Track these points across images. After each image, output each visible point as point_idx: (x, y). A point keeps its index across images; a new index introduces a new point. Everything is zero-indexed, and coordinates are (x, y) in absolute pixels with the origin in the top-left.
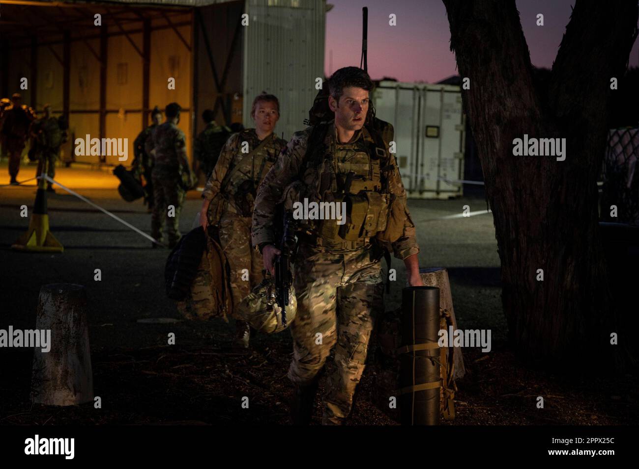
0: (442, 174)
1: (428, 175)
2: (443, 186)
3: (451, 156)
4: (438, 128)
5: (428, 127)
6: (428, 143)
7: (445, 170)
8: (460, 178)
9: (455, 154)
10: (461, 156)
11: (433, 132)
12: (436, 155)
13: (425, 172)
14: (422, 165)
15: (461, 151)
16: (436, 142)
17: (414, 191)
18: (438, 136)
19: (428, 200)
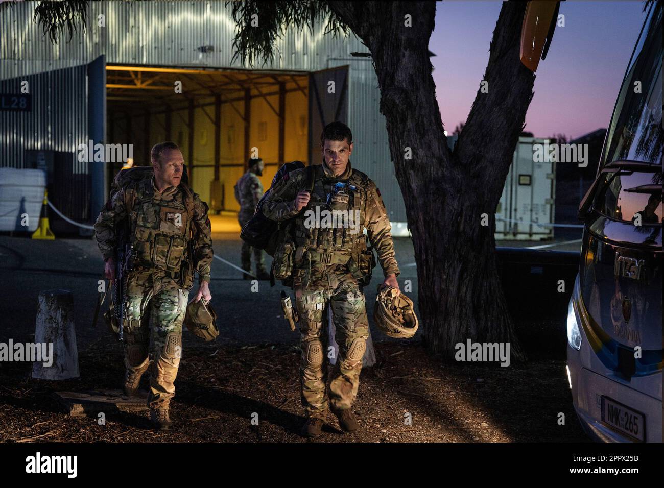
0: (534, 217)
1: (521, 219)
2: (536, 229)
3: (543, 202)
4: (530, 176)
5: (520, 175)
6: (521, 190)
7: (536, 214)
8: (551, 222)
9: (547, 200)
10: (552, 201)
11: (525, 180)
12: (529, 201)
13: (518, 217)
14: (516, 210)
15: (552, 197)
16: (529, 189)
17: (508, 233)
18: (530, 184)
19: (521, 241)
